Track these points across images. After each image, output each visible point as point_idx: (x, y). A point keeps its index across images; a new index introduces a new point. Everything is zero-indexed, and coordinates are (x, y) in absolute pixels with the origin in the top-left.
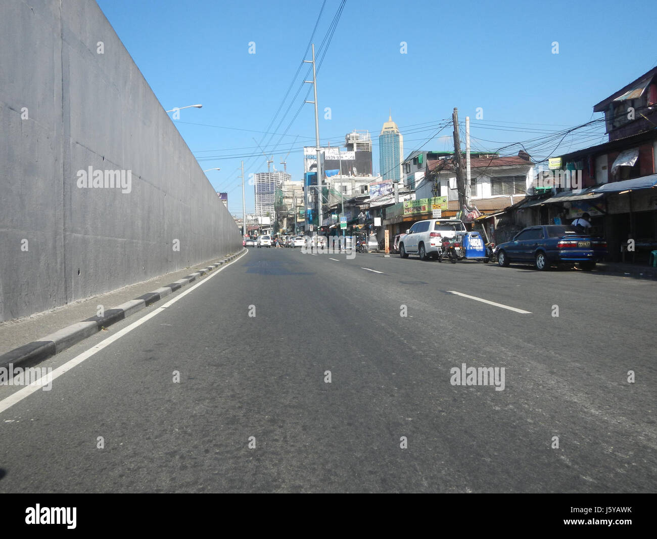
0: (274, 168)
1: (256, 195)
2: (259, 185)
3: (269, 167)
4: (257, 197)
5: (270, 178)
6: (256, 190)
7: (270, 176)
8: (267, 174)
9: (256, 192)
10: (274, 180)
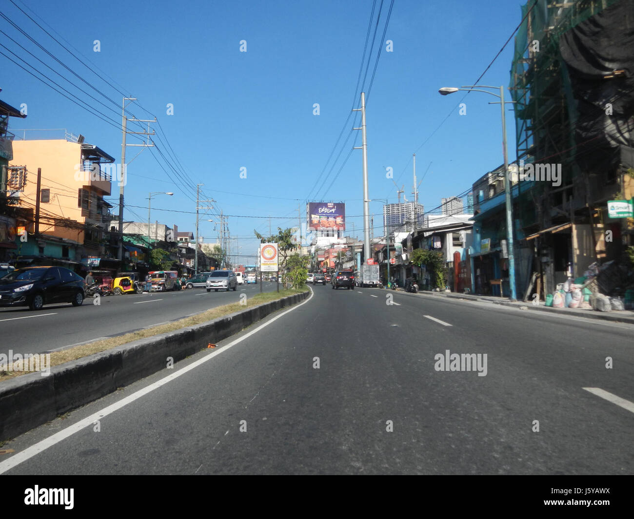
0: (405, 198)
1: (386, 228)
2: (388, 218)
3: (399, 197)
4: (386, 230)
5: (400, 209)
6: (386, 222)
7: (400, 207)
8: (398, 205)
9: (386, 224)
10: (405, 211)
